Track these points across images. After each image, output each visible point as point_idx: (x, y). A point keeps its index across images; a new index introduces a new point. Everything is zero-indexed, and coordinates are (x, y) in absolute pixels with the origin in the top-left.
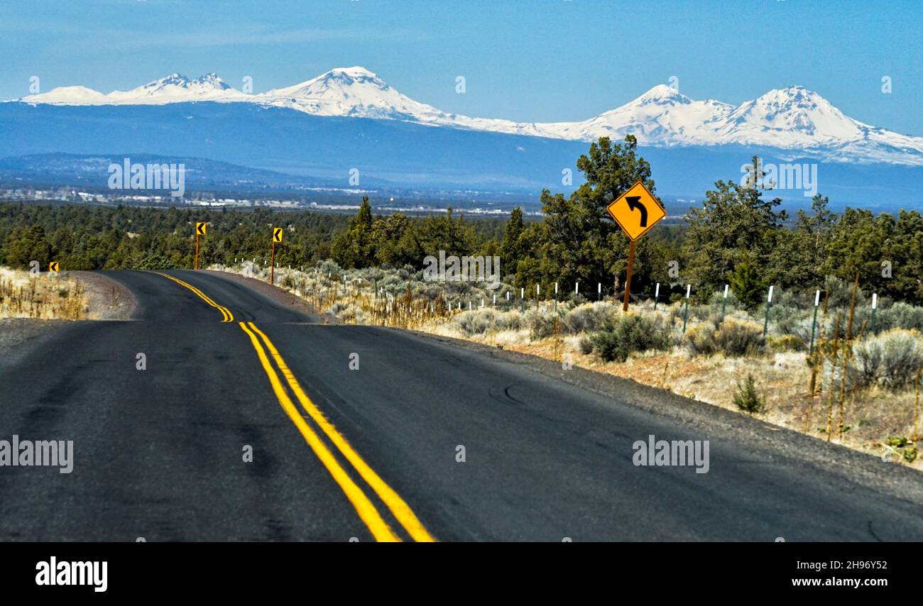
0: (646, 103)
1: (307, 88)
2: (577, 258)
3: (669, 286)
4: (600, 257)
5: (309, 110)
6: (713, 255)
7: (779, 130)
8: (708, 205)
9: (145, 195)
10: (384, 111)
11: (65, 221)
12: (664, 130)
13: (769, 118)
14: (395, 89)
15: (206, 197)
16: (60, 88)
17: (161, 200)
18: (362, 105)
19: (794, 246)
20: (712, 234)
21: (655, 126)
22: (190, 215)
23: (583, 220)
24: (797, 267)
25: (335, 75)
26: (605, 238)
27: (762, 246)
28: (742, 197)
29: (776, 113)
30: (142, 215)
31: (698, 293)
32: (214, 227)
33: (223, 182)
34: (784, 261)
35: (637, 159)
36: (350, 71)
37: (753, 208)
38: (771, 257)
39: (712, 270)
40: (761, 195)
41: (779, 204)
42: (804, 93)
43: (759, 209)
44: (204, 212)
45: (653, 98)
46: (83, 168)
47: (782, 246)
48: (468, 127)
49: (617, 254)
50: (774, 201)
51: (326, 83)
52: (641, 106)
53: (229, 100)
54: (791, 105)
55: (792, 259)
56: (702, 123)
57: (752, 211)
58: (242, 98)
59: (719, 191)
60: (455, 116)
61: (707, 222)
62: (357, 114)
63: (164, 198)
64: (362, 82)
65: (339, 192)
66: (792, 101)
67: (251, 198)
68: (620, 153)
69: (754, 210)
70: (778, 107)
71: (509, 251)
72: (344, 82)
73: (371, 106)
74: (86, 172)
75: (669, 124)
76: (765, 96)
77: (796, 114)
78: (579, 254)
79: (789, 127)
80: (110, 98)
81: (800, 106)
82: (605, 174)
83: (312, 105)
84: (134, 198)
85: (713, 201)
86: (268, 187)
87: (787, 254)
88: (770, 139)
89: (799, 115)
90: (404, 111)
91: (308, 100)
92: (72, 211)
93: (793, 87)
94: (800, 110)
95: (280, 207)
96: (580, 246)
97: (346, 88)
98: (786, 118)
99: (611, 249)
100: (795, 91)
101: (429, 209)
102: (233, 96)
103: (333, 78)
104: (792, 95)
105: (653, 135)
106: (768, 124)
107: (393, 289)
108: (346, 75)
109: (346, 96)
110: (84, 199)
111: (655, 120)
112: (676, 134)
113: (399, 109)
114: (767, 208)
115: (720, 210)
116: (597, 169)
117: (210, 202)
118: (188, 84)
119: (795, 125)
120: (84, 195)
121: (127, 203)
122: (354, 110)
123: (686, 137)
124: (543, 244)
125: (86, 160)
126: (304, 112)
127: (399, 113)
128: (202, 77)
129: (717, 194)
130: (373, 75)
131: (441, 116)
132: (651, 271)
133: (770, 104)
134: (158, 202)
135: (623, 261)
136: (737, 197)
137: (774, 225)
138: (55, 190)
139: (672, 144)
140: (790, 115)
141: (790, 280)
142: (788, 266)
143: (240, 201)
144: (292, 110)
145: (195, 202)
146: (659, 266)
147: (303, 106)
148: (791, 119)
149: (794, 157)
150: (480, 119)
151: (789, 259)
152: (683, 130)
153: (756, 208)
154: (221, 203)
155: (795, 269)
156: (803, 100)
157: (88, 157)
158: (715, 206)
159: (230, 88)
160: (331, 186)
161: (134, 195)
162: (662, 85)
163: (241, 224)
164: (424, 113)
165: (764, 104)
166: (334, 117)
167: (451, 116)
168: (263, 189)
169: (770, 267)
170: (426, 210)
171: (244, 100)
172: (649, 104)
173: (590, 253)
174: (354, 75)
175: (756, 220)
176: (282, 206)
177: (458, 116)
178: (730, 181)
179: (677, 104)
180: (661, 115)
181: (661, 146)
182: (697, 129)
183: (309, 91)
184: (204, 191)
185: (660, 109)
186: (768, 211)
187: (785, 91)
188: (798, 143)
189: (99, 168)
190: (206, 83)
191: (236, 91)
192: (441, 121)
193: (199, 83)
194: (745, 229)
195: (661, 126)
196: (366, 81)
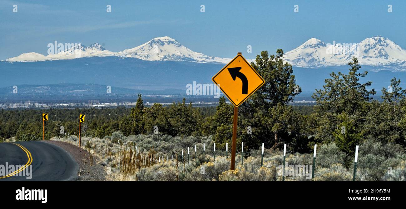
0: (306, 47)
1: (142, 48)
2: (251, 123)
3: (308, 138)
4: (265, 122)
5: (144, 58)
6: (331, 118)
7: (371, 57)
8: (326, 88)
9: (67, 103)
10: (180, 57)
11: (23, 117)
12: (315, 60)
13: (366, 52)
14: (185, 46)
15: (95, 102)
16: (24, 54)
17: (74, 105)
18: (169, 55)
19: (381, 110)
20: (329, 105)
21: (311, 58)
22: (85, 111)
23: (254, 101)
24: (383, 123)
25: (155, 41)
26: (268, 111)
27: (361, 111)
28: (347, 82)
29: (369, 49)
30: (62, 113)
31: (323, 141)
32: (96, 117)
33: (104, 95)
34: (375, 120)
35: (284, 63)
36: (163, 39)
37: (354, 88)
38: (367, 118)
39: (331, 127)
40: (359, 80)
41: (370, 85)
42: (382, 39)
43: (358, 89)
44: (92, 110)
45: (309, 45)
46: (37, 91)
47: (373, 111)
48: (221, 63)
49: (275, 120)
50: (367, 84)
51: (151, 45)
52: (303, 49)
53: (105, 55)
54: (376, 45)
55: (380, 118)
56: (334, 55)
57: (354, 90)
58: (111, 54)
59: (333, 79)
60: (214, 58)
61: (326, 98)
62: (167, 59)
63: (75, 104)
64: (169, 44)
65: (159, 97)
66: (376, 43)
67: (117, 101)
68: (274, 60)
69: (355, 89)
70: (370, 46)
71: (219, 121)
72: (160, 44)
73: (173, 55)
74: (39, 93)
75: (318, 57)
76: (363, 41)
77: (379, 49)
78: (252, 121)
79: (376, 56)
80: (48, 57)
81: (380, 45)
82: (265, 73)
83: (145, 56)
84: (61, 104)
85: (330, 85)
86: (126, 96)
87: (377, 116)
88: (367, 62)
89: (380, 50)
90: (189, 57)
91: (143, 54)
92: (27, 112)
93: (377, 36)
94: (380, 47)
95: (131, 105)
96: (253, 117)
97: (161, 47)
98: (374, 51)
99: (271, 117)
100: (378, 38)
101: (203, 103)
102: (107, 53)
103: (155, 42)
104: (376, 40)
105: (310, 62)
106: (366, 55)
107: (147, 146)
108: (161, 41)
109: (161, 51)
110: (37, 107)
111: (310, 55)
112: (321, 61)
113: (187, 56)
114: (363, 88)
115: (334, 90)
116: (261, 70)
117: (97, 105)
118: (85, 49)
119: (379, 54)
120: (37, 104)
121: (57, 107)
122: (165, 57)
123: (326, 62)
124: (231, 116)
125: (38, 88)
126: (141, 60)
127: (187, 58)
128: (92, 45)
129: (332, 81)
130: (174, 40)
131: (207, 58)
132: (300, 129)
133: (366, 45)
134: (72, 106)
135: (279, 124)
136: (344, 82)
137: (368, 98)
138: (23, 103)
139: (319, 66)
140: (376, 49)
141: (379, 131)
142: (378, 123)
143: (112, 103)
144: (136, 59)
145: (90, 105)
146: (304, 126)
147: (141, 56)
148: (377, 52)
149: (379, 70)
150: (226, 59)
151: (378, 119)
152: (324, 60)
153: (356, 88)
154: (103, 105)
155: (382, 124)
156: (382, 42)
157: (38, 86)
158: (330, 88)
159: (105, 50)
160: (156, 94)
161: (61, 103)
162: (313, 38)
163: (109, 115)
164: (198, 57)
165: (363, 45)
166: (156, 61)
167: (212, 58)
168: (123, 97)
169: (366, 124)
170: (202, 103)
171: (112, 55)
172: (307, 48)
173: (259, 120)
174: (164, 41)
175: (356, 96)
176: (132, 105)
177: (216, 58)
178: (340, 72)
179: (321, 47)
180: (313, 52)
181: (314, 67)
182: (331, 58)
183: (143, 49)
184: (94, 100)
185: (312, 50)
186: (364, 89)
187: (373, 39)
188: (381, 63)
189: (44, 91)
190: (94, 48)
191: (108, 51)
192: (207, 60)
193: (90, 48)
194: (350, 101)
195: (313, 58)
196: (170, 43)
